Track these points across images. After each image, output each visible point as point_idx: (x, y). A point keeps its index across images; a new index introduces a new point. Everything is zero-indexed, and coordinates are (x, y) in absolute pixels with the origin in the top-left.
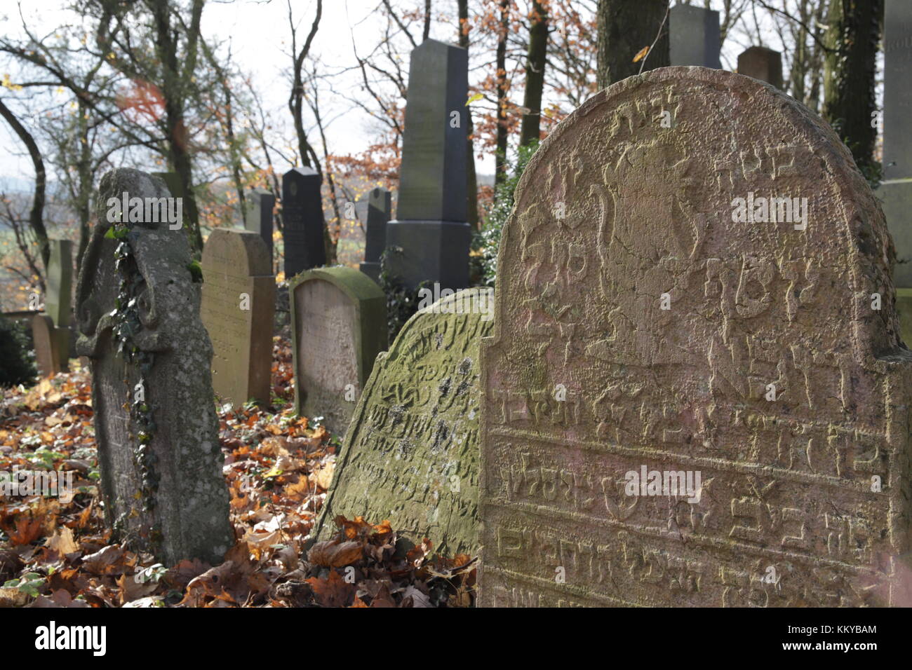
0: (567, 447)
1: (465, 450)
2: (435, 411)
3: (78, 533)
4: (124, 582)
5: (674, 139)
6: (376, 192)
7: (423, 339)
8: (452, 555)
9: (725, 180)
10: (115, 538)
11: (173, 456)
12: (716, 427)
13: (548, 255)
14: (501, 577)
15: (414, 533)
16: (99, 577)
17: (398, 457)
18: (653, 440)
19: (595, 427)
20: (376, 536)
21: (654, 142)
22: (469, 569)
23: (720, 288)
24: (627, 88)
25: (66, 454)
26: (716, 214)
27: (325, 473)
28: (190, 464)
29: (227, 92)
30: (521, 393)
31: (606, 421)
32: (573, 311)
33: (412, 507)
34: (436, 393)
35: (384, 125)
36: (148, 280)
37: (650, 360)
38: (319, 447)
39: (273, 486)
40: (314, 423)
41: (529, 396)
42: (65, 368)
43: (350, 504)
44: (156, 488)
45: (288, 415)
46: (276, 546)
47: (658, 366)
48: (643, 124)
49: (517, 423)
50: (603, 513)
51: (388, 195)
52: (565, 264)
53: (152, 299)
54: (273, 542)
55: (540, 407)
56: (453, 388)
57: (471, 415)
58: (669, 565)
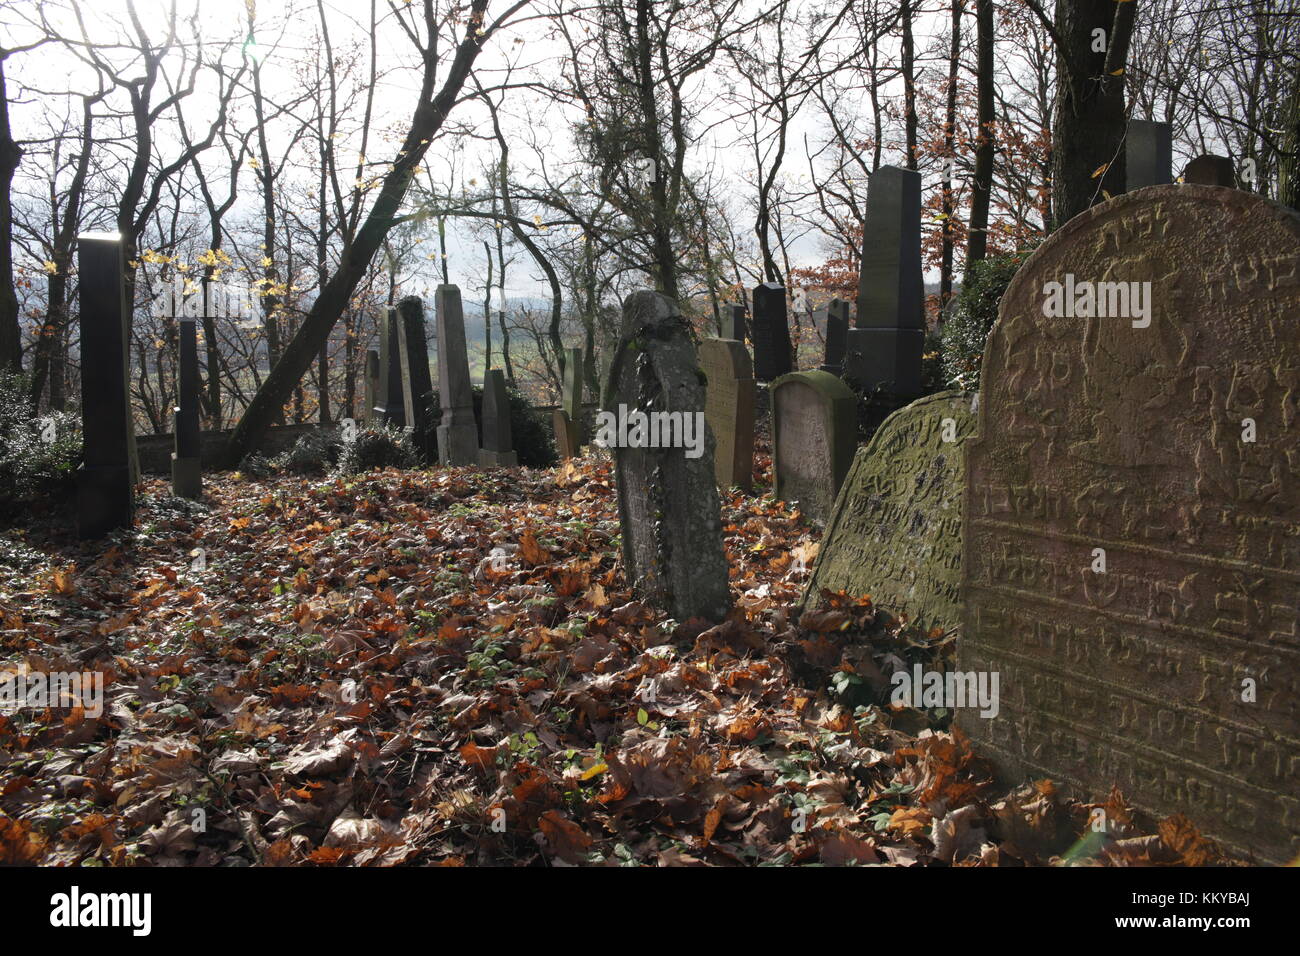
0: (1048, 538)
1: (940, 536)
2: (911, 501)
3: (608, 590)
4: (646, 631)
5: (1163, 253)
6: (835, 303)
7: (900, 436)
8: (928, 628)
9: (1216, 292)
10: (635, 596)
11: (683, 531)
12: (1202, 526)
13: (1032, 361)
14: (980, 651)
15: (892, 607)
16: (625, 626)
17: (877, 540)
18: (1135, 535)
19: (1076, 521)
20: (857, 607)
21: (1141, 257)
22: (945, 641)
23: (1210, 394)
24: (1113, 207)
25: (591, 525)
26: (1207, 324)
27: (804, 552)
28: (697, 538)
29: (705, 221)
30: (1004, 489)
31: (1087, 516)
32: (1056, 414)
33: (889, 584)
34: (912, 484)
35: (839, 243)
36: (663, 384)
37: (1134, 461)
38: (795, 527)
39: (758, 559)
40: (791, 506)
41: (1011, 492)
42: (578, 454)
43: (833, 579)
44: (669, 557)
45: (768, 498)
46: (766, 610)
47: (1142, 467)
48: (1130, 240)
49: (1000, 514)
50: (1084, 600)
51: (846, 305)
52: (1049, 372)
53: (667, 400)
54: (763, 607)
55: (1021, 501)
56: (928, 480)
57: (945, 505)
58: (1148, 650)
